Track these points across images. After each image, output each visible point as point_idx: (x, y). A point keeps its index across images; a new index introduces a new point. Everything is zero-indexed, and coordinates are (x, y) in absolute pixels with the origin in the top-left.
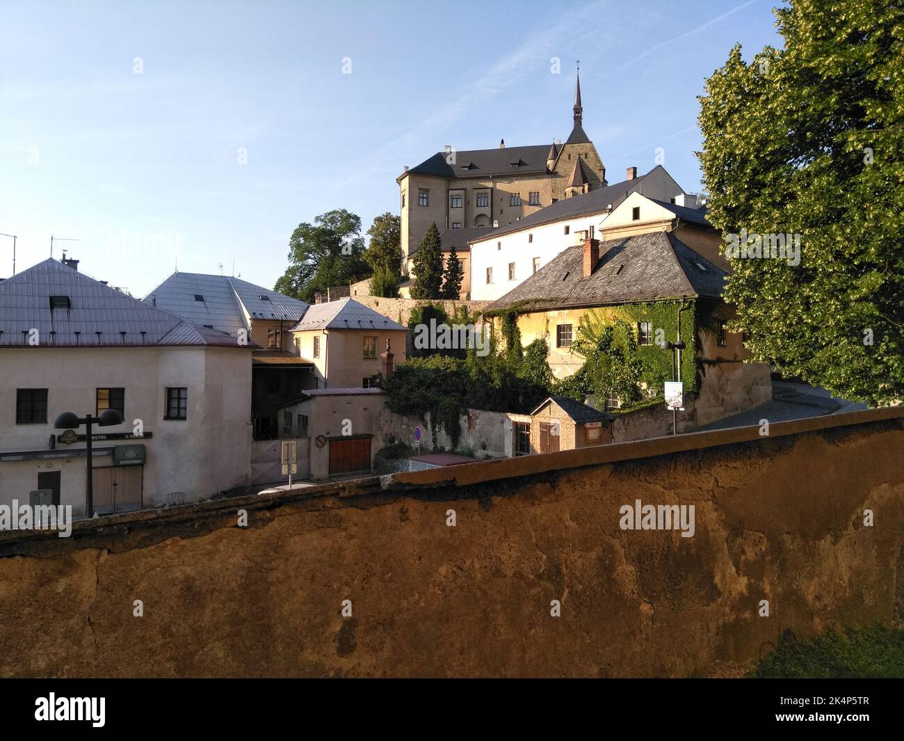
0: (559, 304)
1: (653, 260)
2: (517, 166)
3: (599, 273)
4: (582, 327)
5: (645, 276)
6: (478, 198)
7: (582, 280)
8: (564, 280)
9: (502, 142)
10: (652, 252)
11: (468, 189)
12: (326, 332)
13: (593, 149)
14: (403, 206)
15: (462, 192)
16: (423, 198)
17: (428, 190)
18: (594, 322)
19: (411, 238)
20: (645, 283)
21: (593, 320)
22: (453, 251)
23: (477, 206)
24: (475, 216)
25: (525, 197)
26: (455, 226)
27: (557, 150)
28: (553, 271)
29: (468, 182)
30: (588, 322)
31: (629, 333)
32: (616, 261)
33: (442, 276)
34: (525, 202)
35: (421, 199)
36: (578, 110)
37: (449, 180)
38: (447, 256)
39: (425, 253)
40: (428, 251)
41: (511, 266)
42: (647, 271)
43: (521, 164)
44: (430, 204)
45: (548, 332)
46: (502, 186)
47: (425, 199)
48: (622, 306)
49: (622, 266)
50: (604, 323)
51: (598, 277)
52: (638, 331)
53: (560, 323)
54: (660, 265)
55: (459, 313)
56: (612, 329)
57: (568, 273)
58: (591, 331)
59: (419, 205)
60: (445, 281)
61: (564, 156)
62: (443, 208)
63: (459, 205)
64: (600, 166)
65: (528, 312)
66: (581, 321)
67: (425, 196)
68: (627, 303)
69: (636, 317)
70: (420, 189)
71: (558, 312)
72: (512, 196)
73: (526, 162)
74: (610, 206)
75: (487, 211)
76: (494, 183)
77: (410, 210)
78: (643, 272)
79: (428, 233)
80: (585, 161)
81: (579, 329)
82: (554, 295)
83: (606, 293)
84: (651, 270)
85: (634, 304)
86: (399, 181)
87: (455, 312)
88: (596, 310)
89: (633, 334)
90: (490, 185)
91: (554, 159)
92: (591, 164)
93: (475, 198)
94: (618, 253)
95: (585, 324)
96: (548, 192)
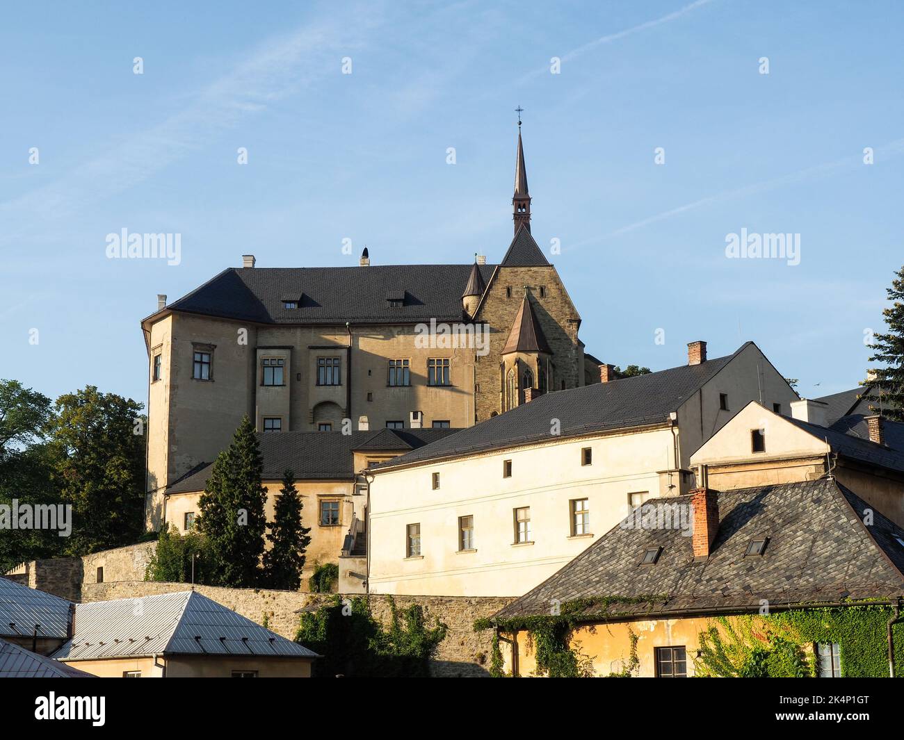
0: (659, 608)
1: (824, 532)
2: (401, 304)
3: (724, 552)
4: (706, 650)
5: (816, 560)
6: (319, 367)
7: (692, 563)
8: (655, 562)
9: (366, 253)
10: (818, 517)
11: (298, 348)
12: (161, 661)
13: (556, 280)
14: (156, 378)
15: (285, 354)
16: (201, 362)
17: (212, 348)
18: (728, 642)
19: (174, 448)
20: (820, 574)
21: (726, 639)
22: (289, 480)
23: (318, 384)
24: (312, 405)
25: (420, 369)
26: (269, 424)
27: (483, 277)
28: (629, 545)
29: (298, 332)
30: (718, 642)
31: (801, 663)
32: (753, 531)
33: (263, 536)
34: (420, 380)
35: (197, 366)
36: (522, 201)
37: (257, 328)
38: (274, 491)
39: (229, 486)
40: (235, 481)
41: (464, 522)
42: (818, 550)
43: (408, 300)
44: (215, 377)
45: (636, 660)
46: (371, 344)
47: (205, 367)
48: (783, 614)
49: (768, 541)
50: (748, 643)
51: (724, 559)
52: (814, 658)
53: (659, 643)
54: (837, 540)
55: (404, 622)
56: (766, 655)
57: (661, 550)
58: (724, 659)
59: (193, 378)
60: (269, 546)
61: (499, 291)
62: (243, 387)
63: (279, 381)
64: (572, 314)
65: (592, 622)
66: (702, 638)
67: (205, 358)
68: (793, 608)
69: (810, 633)
70: (195, 344)
71: (655, 622)
72: (391, 365)
73: (417, 296)
74: (673, 416)
75: (339, 394)
76: (355, 339)
77: (173, 387)
78: (810, 553)
79: (233, 441)
80: (541, 301)
81: (699, 655)
82: (641, 589)
83: (747, 588)
84: (824, 549)
85: (806, 609)
86: (147, 324)
87: (395, 619)
88: (733, 620)
89: (806, 664)
90: (345, 340)
91: (479, 295)
92: (552, 309)
93: (313, 367)
94: (752, 515)
95: (712, 646)
96: (467, 361)
